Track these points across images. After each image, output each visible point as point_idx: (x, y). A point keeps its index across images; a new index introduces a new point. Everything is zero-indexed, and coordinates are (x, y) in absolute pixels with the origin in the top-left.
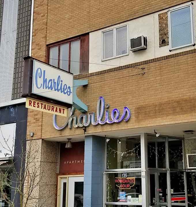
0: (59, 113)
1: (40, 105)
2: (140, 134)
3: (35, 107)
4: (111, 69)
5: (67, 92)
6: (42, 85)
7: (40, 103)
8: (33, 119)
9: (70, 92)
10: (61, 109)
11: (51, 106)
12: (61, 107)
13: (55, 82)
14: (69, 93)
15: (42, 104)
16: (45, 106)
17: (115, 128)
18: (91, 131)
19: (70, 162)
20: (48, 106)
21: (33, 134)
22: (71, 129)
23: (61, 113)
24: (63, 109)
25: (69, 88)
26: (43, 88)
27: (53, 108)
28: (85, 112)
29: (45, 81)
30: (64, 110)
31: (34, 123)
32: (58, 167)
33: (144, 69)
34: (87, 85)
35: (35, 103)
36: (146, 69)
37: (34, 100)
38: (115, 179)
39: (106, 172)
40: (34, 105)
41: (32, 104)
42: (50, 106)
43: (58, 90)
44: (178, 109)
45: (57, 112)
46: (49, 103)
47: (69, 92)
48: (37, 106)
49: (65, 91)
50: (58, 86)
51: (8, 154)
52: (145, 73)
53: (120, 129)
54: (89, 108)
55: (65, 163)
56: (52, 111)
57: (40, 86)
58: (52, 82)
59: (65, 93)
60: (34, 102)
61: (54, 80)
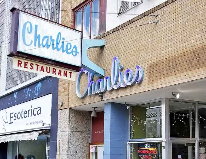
0: (64, 76)
1: (35, 67)
2: (161, 99)
3: (27, 68)
4: (125, 23)
5: (72, 52)
6: (32, 41)
7: (35, 64)
8: (62, 88)
9: (77, 52)
10: (67, 72)
11: (52, 68)
12: (66, 69)
13: (54, 40)
14: (74, 54)
15: (37, 65)
16: (42, 67)
17: (128, 92)
18: (108, 97)
19: (100, 132)
20: (47, 67)
21: (62, 103)
22: (90, 96)
23: (66, 76)
24: (69, 72)
25: (75, 47)
26: (35, 46)
27: (54, 70)
28: (102, 77)
29: (37, 37)
30: (71, 73)
31: (63, 92)
32: (90, 136)
33: (158, 16)
34: (104, 46)
35: (26, 64)
36: (159, 16)
37: (25, 60)
38: (139, 149)
39: (130, 142)
40: (25, 66)
41: (23, 65)
42: (50, 68)
43: (58, 50)
44: (194, 62)
45: (61, 75)
46: (48, 65)
47: (74, 52)
48: (30, 67)
49: (69, 51)
50: (57, 44)
51: (45, 124)
52: (158, 21)
53: (133, 93)
54: (106, 72)
55: (96, 132)
56: (53, 74)
57: (30, 43)
58: (48, 40)
59: (68, 53)
60: (25, 62)
61: (51, 37)
